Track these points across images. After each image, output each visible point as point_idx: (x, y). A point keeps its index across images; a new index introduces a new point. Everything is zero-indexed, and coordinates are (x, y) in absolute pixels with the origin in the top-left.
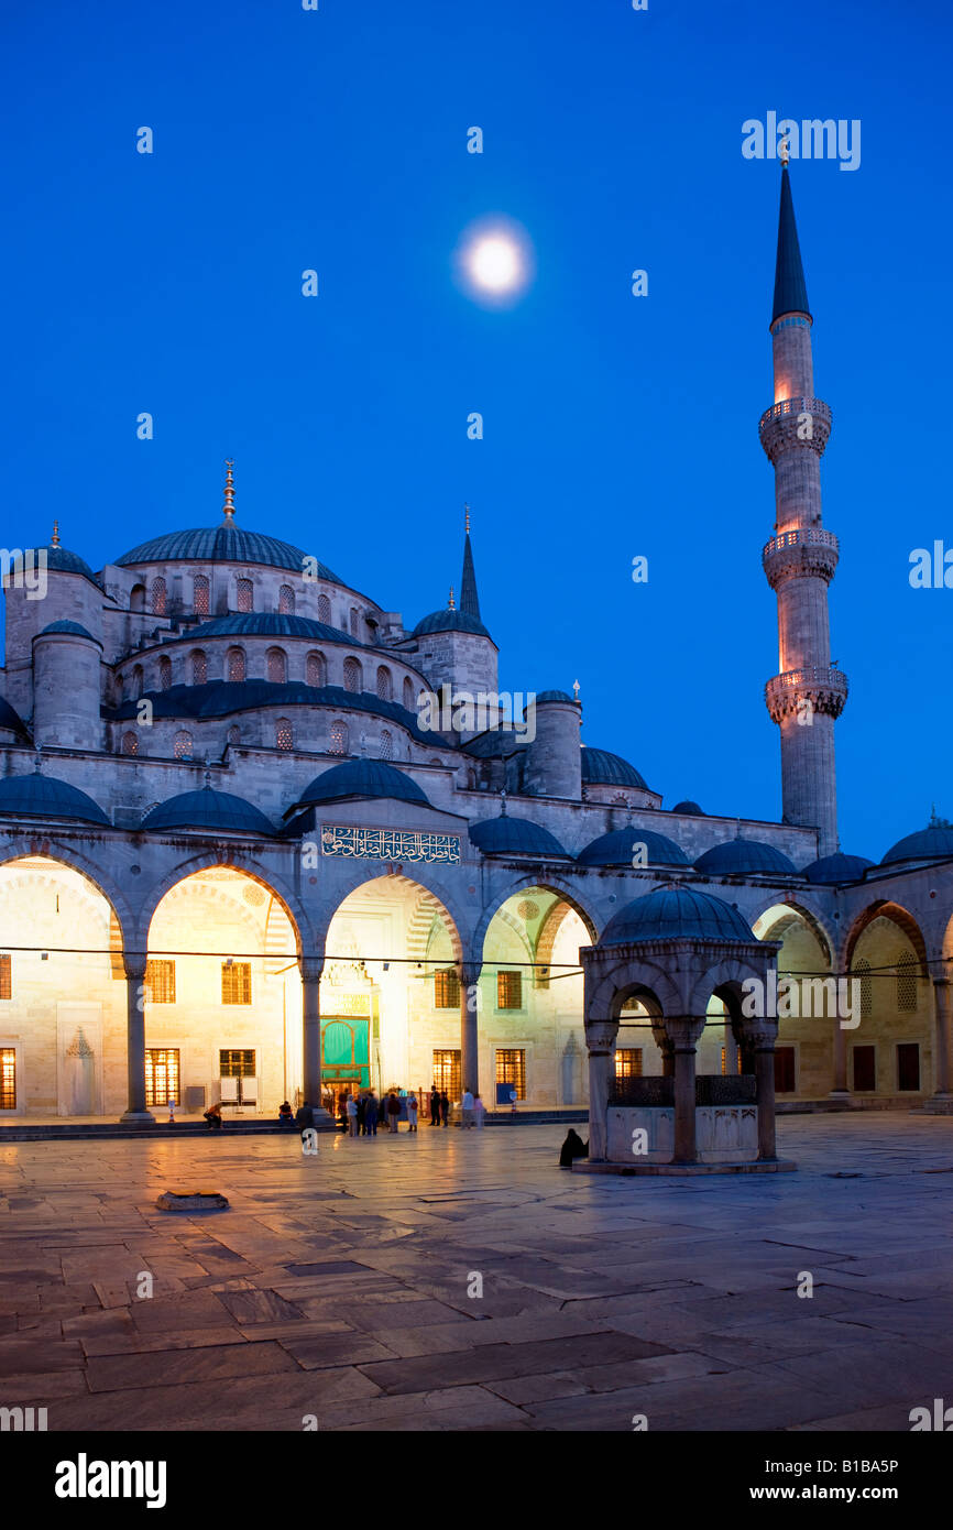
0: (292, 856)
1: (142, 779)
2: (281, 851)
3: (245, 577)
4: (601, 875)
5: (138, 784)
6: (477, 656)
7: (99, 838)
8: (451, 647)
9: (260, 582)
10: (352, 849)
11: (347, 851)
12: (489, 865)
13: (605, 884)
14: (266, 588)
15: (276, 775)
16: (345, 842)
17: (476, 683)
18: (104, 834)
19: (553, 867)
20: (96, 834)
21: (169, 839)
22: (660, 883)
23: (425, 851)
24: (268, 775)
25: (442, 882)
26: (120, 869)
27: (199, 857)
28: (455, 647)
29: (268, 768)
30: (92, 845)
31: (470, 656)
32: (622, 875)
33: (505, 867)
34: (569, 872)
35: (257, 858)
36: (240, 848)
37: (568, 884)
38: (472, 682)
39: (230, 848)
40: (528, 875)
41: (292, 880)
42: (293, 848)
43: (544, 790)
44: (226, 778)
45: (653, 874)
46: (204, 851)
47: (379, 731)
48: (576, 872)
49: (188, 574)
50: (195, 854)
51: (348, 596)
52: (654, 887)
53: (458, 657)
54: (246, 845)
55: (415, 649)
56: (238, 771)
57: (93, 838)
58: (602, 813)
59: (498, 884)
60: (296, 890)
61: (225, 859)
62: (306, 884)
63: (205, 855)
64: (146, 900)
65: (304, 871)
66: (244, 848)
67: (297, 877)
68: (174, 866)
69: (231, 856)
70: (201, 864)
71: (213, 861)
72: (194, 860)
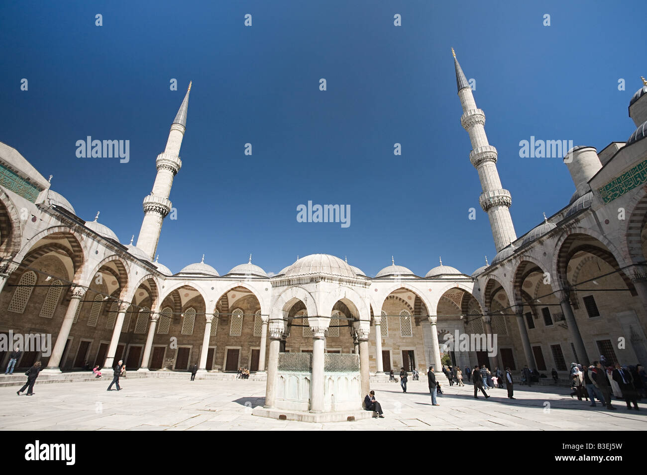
0: (592, 215)
10: (618, 192)
11: (616, 195)
18: (532, 245)
26: (541, 256)
27: (560, 237)
30: (532, 251)
35: (580, 225)
41: (597, 227)
46: (561, 233)
50: (559, 237)
60: (602, 232)
61: (569, 233)
62: (604, 226)
63: (562, 236)
64: (552, 266)
65: (601, 219)
66: (573, 224)
67: (599, 224)
68: (555, 246)
69: (570, 229)
70: (563, 239)
71: (566, 236)
72: (559, 240)
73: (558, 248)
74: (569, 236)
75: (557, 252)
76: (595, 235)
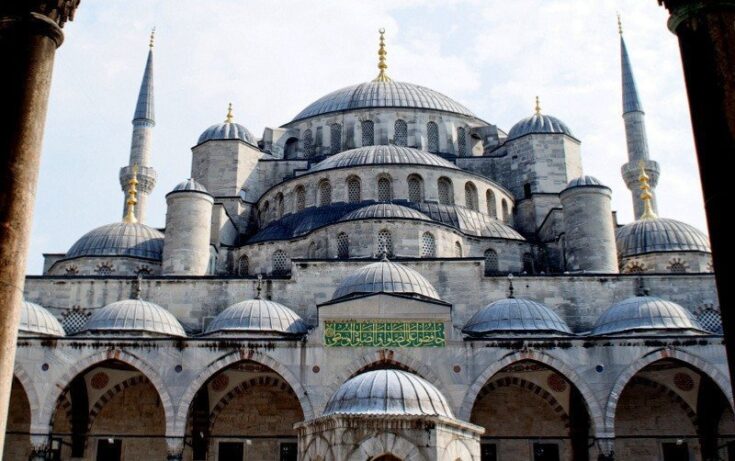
0: (299, 350)
1: (226, 294)
2: (290, 346)
3: (368, 119)
4: (586, 346)
5: (222, 298)
6: (554, 151)
7: (154, 346)
8: (531, 148)
9: (378, 121)
10: (349, 340)
11: (345, 342)
12: (472, 346)
13: (591, 354)
14: (383, 125)
15: (329, 280)
16: (343, 335)
17: (557, 174)
18: (158, 342)
19: (534, 342)
20: (152, 343)
21: (204, 343)
22: (651, 349)
23: (413, 337)
24: (321, 280)
25: (429, 364)
26: (168, 369)
27: (226, 355)
28: (535, 147)
29: (323, 275)
30: (149, 351)
31: (549, 152)
32: (608, 344)
33: (488, 346)
34: (551, 346)
35: (271, 353)
36: (257, 346)
37: (552, 358)
38: (552, 174)
39: (250, 346)
40: (511, 351)
41: (298, 370)
42: (299, 344)
43: (577, 267)
44: (289, 287)
45: (641, 341)
46: (230, 350)
47: (421, 233)
48: (559, 345)
49: (327, 124)
50: (223, 353)
51: (453, 119)
52: (645, 353)
53: (538, 155)
54: (263, 343)
55: (505, 154)
56: (299, 280)
57: (149, 345)
58: (631, 283)
59: (481, 362)
60: (302, 379)
61: (246, 356)
62: (310, 373)
63: (231, 354)
64: (184, 393)
65: (309, 362)
66: (261, 346)
67: (303, 367)
68: (207, 364)
69: (251, 353)
70: (228, 361)
71: (237, 358)
72: (222, 358)
73: (213, 370)
74: (243, 361)
75: (206, 376)
76: (288, 377)
